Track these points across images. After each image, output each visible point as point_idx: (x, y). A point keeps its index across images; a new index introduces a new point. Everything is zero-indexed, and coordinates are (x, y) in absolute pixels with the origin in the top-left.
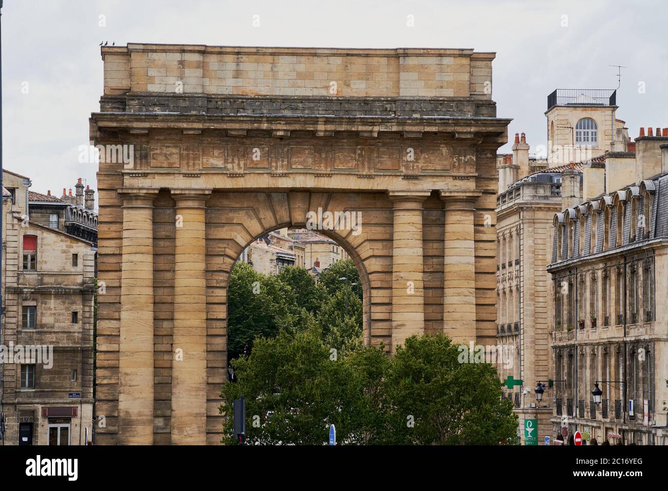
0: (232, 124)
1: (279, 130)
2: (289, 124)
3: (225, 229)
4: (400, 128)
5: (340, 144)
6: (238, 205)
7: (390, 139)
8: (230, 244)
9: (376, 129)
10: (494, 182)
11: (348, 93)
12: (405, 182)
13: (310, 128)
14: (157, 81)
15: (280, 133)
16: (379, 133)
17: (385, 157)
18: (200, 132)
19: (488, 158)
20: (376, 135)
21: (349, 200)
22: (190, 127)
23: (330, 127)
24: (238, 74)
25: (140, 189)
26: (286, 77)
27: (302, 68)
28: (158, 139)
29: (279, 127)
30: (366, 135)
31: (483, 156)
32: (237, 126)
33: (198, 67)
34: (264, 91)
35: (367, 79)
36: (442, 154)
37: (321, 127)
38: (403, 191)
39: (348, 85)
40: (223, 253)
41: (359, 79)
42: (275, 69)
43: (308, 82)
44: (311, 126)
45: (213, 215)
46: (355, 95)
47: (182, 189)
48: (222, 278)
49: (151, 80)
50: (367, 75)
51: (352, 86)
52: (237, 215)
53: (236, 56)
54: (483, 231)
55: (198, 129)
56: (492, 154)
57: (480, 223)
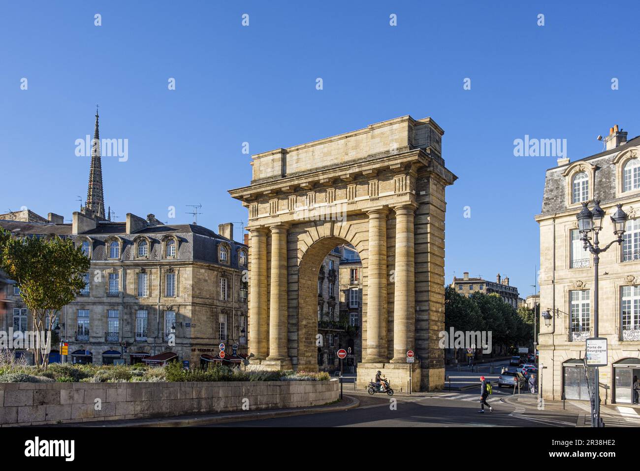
0: (282, 184)
1: (302, 183)
2: (307, 178)
3: (297, 243)
4: (360, 169)
6: (302, 230)
7: (361, 179)
9: (348, 172)
10: (428, 196)
11: (347, 158)
12: (371, 202)
13: (316, 179)
14: (263, 172)
15: (304, 185)
16: (350, 174)
18: (270, 191)
19: (425, 182)
20: (348, 176)
22: (265, 190)
23: (325, 176)
24: (298, 161)
25: (253, 226)
26: (319, 157)
27: (326, 150)
28: (261, 201)
29: (302, 181)
30: (344, 177)
31: (422, 182)
32: (284, 185)
33: (279, 161)
34: (309, 167)
35: (356, 149)
37: (321, 177)
38: (368, 208)
39: (347, 155)
41: (353, 149)
42: (314, 154)
43: (329, 158)
44: (317, 177)
45: (292, 237)
46: (351, 159)
47: (268, 224)
48: (295, 269)
49: (261, 171)
50: (356, 147)
51: (349, 154)
52: (302, 236)
53: (297, 152)
54: (422, 228)
55: (269, 190)
56: (427, 180)
57: (420, 223)
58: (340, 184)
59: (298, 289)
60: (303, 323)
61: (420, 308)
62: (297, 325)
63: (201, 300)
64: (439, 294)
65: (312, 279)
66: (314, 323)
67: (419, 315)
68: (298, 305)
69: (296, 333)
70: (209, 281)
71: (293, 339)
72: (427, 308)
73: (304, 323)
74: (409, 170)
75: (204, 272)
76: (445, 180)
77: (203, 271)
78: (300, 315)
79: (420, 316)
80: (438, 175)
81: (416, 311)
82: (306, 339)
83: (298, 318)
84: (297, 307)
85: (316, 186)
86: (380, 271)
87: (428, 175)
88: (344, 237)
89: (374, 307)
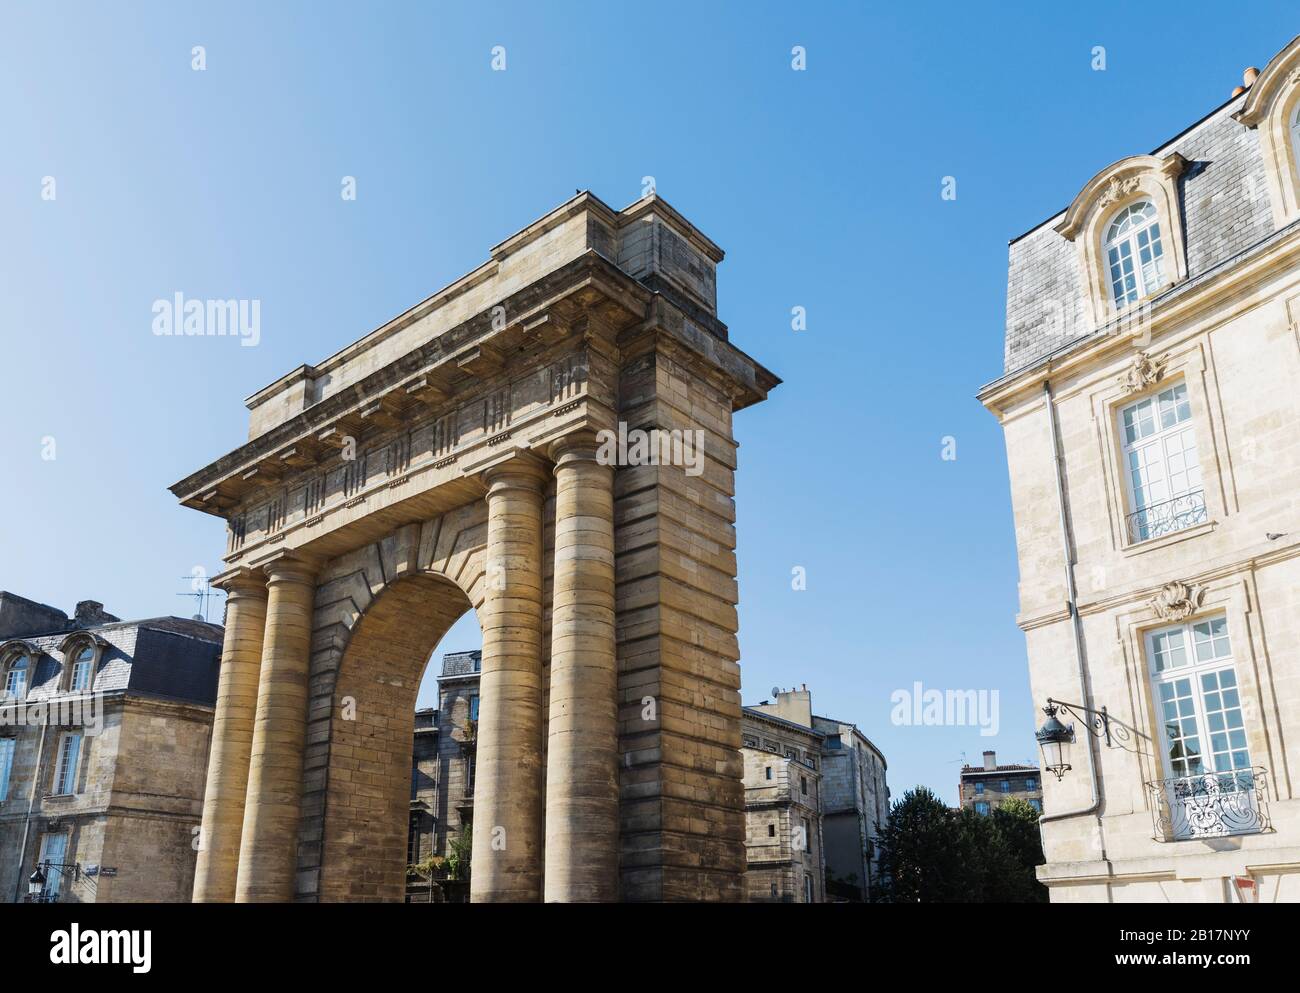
0: (281, 444)
2: (331, 413)
3: (336, 608)
4: (451, 356)
5: (417, 427)
6: (349, 571)
7: (467, 389)
8: (339, 629)
9: (423, 371)
10: (651, 407)
13: (352, 409)
15: (327, 433)
16: (429, 375)
17: (468, 421)
18: (258, 471)
19: (643, 370)
20: (424, 382)
21: (463, 517)
22: (246, 467)
23: (372, 397)
29: (322, 424)
31: (636, 371)
32: (284, 444)
33: (300, 397)
36: (539, 381)
37: (363, 402)
38: (479, 465)
40: (331, 645)
45: (325, 595)
52: (347, 585)
54: (637, 502)
56: (649, 361)
57: (633, 489)
58: (418, 418)
59: (330, 737)
60: (344, 840)
61: (633, 758)
62: (319, 845)
63: (143, 799)
64: (715, 712)
65: (389, 712)
66: (389, 841)
67: (632, 781)
68: (327, 782)
69: (315, 873)
70: (179, 749)
71: (308, 891)
72: (653, 755)
73: (349, 839)
74: (583, 332)
75: (164, 725)
76: (719, 370)
77: (161, 722)
78: (330, 814)
79: (636, 786)
80: (689, 350)
81: (621, 768)
82: (352, 892)
83: (323, 825)
84: (324, 792)
85: (364, 437)
86: (503, 647)
87: (650, 348)
88: (441, 569)
89: (490, 762)
